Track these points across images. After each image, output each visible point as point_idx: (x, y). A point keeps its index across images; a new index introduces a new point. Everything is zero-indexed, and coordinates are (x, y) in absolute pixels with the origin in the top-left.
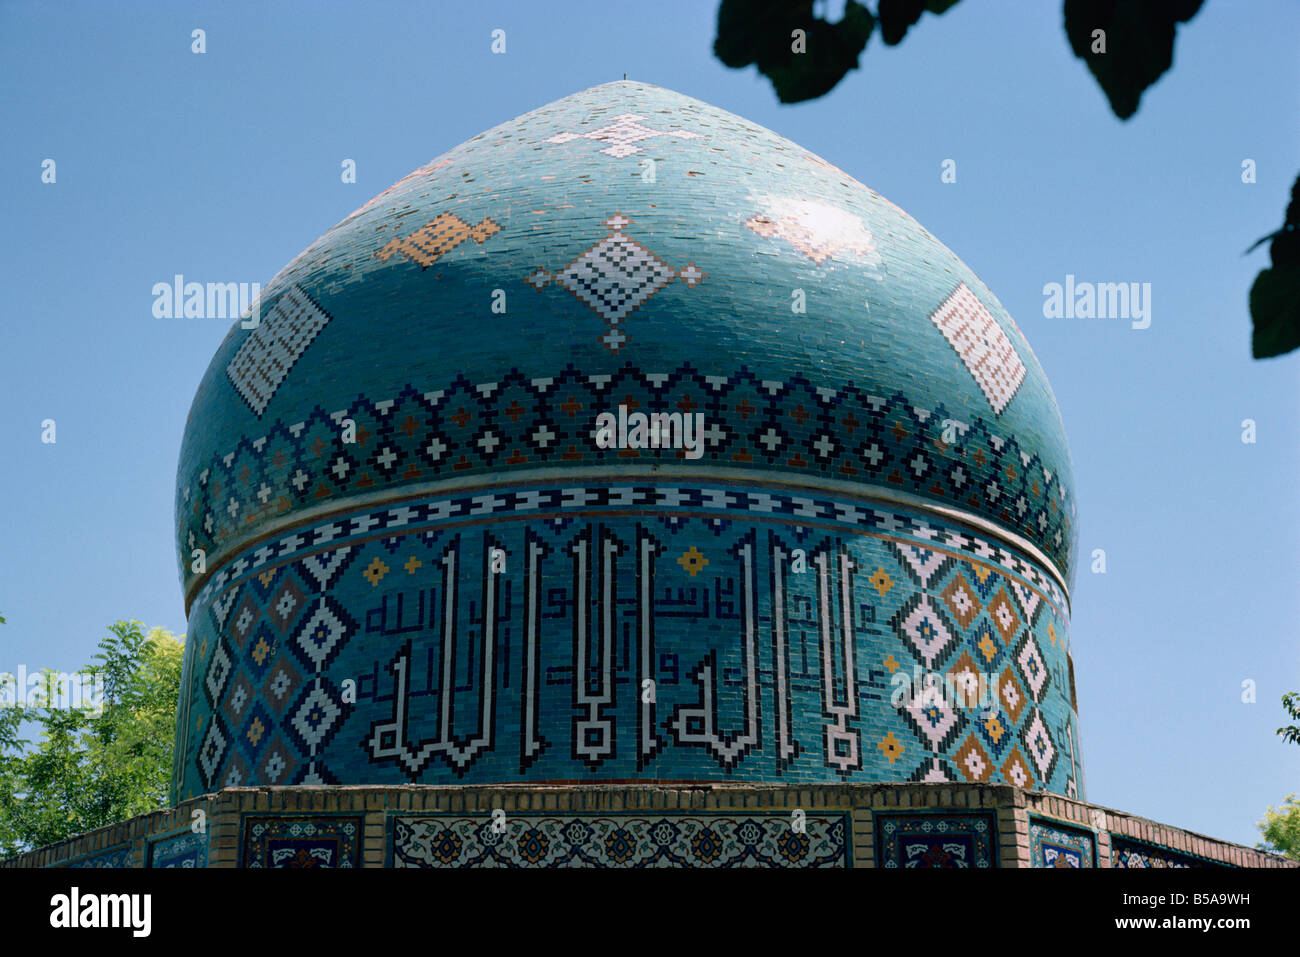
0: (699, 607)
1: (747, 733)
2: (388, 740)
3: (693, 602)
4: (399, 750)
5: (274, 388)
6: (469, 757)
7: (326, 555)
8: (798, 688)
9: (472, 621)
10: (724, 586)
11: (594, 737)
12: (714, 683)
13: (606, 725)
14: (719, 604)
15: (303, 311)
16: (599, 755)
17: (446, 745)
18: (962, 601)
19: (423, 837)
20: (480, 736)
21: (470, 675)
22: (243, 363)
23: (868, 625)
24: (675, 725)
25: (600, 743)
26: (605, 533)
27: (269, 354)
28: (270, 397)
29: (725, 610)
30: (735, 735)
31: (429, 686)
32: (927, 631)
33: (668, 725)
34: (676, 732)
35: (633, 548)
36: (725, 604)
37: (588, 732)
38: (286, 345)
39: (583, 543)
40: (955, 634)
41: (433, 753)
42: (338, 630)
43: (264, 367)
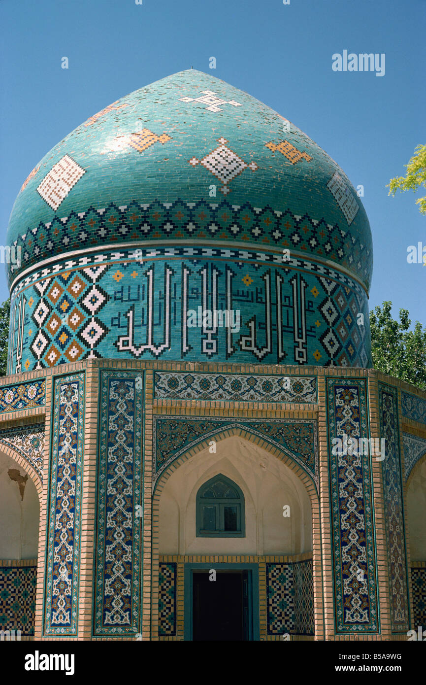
0: (250, 298)
1: (267, 348)
2: (126, 343)
3: (248, 296)
4: (131, 347)
5: (62, 199)
6: (160, 351)
7: (95, 268)
8: (285, 331)
9: (160, 299)
10: (259, 291)
11: (210, 346)
12: (255, 328)
13: (214, 342)
14: (257, 297)
15: (72, 168)
16: (212, 353)
17: (150, 346)
18: (341, 301)
19: (165, 379)
20: (164, 343)
21: (160, 319)
22: (45, 187)
23: (311, 309)
24: (241, 343)
25: (212, 348)
26: (213, 267)
27: (58, 185)
28: (60, 203)
29: (259, 300)
30: (263, 348)
31: (143, 323)
32: (330, 312)
33: (238, 343)
34: (241, 345)
35: (224, 273)
36: (260, 298)
37: (207, 344)
38: (66, 182)
39: (205, 270)
40: (339, 314)
41: (145, 349)
42: (101, 299)
43: (56, 190)
